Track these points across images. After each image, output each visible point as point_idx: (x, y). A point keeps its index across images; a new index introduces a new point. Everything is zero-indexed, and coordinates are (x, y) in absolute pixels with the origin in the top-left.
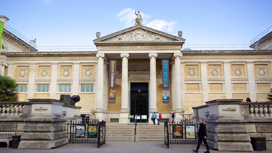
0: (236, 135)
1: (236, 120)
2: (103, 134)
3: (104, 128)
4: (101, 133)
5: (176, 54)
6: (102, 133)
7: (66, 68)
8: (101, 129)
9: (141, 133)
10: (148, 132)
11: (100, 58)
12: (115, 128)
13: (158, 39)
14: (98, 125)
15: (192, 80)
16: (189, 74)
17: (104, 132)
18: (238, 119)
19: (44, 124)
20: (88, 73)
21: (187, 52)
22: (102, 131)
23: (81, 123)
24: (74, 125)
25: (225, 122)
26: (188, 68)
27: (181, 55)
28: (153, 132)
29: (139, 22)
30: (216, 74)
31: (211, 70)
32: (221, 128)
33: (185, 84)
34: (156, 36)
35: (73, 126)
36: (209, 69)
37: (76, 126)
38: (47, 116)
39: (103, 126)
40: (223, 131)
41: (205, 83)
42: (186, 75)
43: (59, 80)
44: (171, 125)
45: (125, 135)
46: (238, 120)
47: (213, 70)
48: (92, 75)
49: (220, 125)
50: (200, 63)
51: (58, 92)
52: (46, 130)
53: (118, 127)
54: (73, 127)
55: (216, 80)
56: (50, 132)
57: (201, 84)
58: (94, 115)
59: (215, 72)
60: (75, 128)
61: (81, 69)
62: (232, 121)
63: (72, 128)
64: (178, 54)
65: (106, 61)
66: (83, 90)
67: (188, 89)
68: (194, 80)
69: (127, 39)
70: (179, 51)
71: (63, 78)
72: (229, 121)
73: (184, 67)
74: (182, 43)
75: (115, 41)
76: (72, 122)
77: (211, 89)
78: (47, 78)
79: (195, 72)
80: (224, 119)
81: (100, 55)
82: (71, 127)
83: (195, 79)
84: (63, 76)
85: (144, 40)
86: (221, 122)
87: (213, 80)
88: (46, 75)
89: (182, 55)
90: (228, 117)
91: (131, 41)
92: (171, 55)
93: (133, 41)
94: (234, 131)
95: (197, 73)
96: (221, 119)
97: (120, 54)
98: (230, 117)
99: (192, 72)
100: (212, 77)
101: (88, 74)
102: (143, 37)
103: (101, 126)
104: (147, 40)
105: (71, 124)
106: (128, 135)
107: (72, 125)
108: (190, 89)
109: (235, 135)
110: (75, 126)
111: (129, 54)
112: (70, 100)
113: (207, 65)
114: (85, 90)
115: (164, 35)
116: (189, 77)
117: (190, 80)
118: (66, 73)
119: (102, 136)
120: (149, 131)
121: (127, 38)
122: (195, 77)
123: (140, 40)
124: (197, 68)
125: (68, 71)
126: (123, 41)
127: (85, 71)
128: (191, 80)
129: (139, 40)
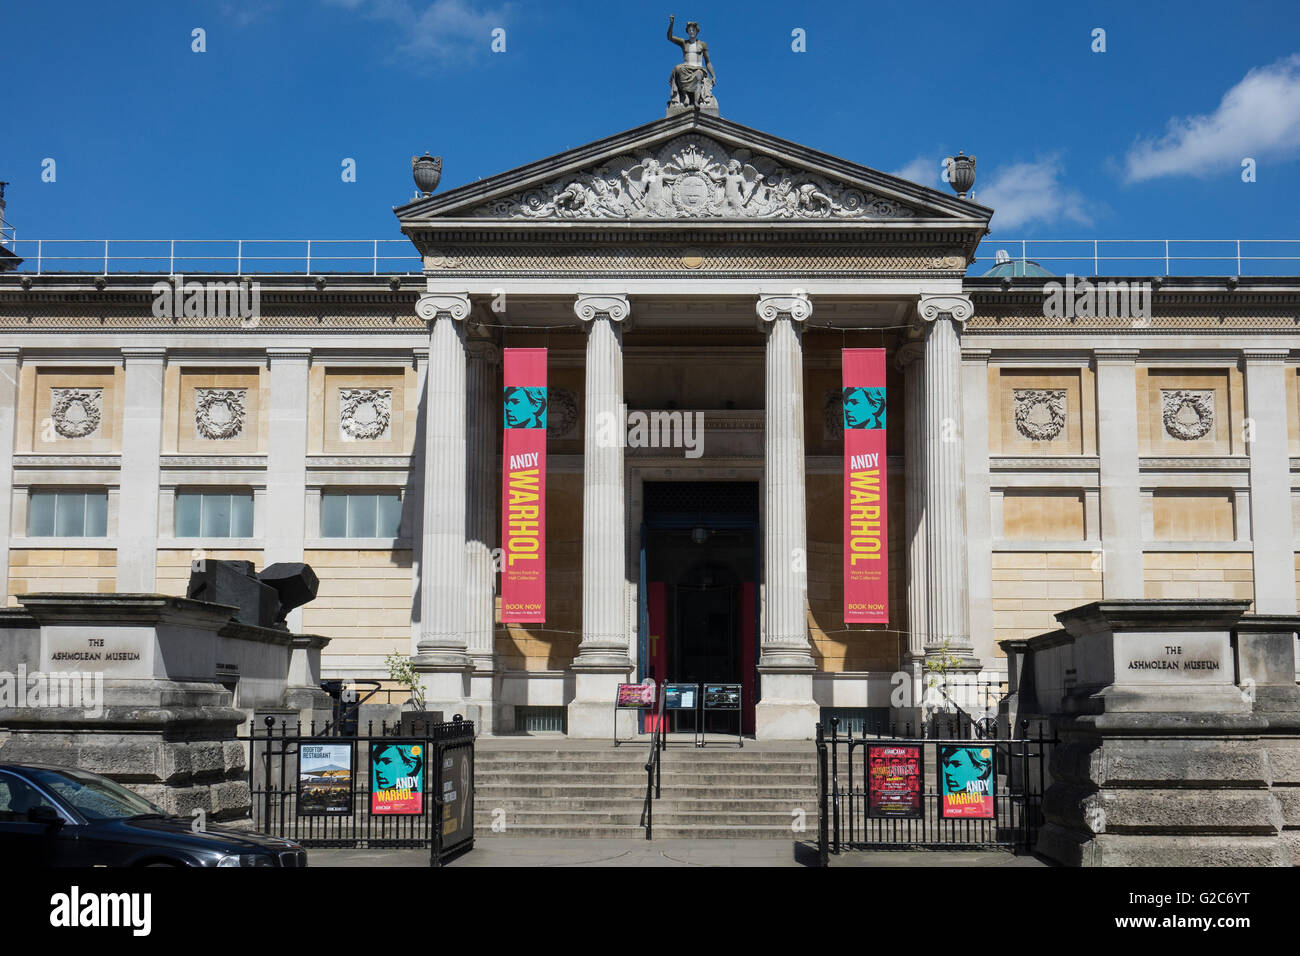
0: (1205, 799)
1: (1204, 716)
2: (459, 795)
3: (465, 759)
4: (447, 786)
5: (934, 303)
6: (457, 787)
7: (218, 381)
8: (448, 763)
9: (689, 792)
10: (733, 787)
11: (444, 327)
12: (534, 760)
13: (818, 204)
14: (429, 740)
15: (1042, 464)
16: (1024, 431)
17: (465, 783)
18: (1219, 709)
19: (116, 738)
20: (366, 412)
21: (1006, 285)
22: (455, 776)
23: (331, 731)
24: (287, 741)
25: (1145, 725)
26: (1017, 390)
27: (965, 309)
28: (759, 783)
29: (692, 95)
30: (1194, 431)
31: (1163, 405)
32: (1125, 761)
33: (994, 489)
34: (806, 188)
35: (285, 746)
36: (1153, 399)
37: (298, 752)
38: (133, 691)
39: (459, 746)
40: (1130, 777)
41: (1123, 484)
42: (1005, 432)
43: (177, 462)
44: (859, 742)
45: (593, 805)
46: (1218, 717)
47: (1177, 401)
48: (388, 430)
49: (1119, 743)
50: (1092, 357)
51: (169, 539)
52: (131, 772)
53: (554, 759)
54: (284, 753)
55: (1191, 465)
56: (151, 779)
57: (1098, 490)
58: (408, 687)
59: (1188, 415)
60: (291, 759)
61: (319, 391)
62: (1183, 723)
63: (276, 761)
64: (945, 305)
65: (485, 339)
66: (333, 528)
67: (1011, 525)
68: (1055, 464)
69: (615, 203)
70: (955, 286)
71: (199, 446)
72: (1168, 722)
73: (991, 381)
74: (971, 232)
75: (537, 214)
76: (277, 725)
77: (1159, 526)
78: (95, 445)
79: (1061, 412)
80: (1144, 707)
81: (444, 304)
82: (269, 754)
83: (1062, 464)
84: (200, 437)
85: (727, 212)
86: (1122, 726)
87: (1177, 464)
88: (89, 430)
89: (968, 309)
90: (1163, 698)
91: (642, 214)
92: (902, 307)
93: (654, 217)
94: (1190, 777)
95: (1073, 419)
96: (1125, 708)
97: (574, 298)
98: (1174, 699)
99: (1039, 416)
100: (1169, 447)
101: (365, 421)
102: (720, 192)
103: (449, 747)
104: (743, 214)
105: (269, 739)
106: (609, 804)
107: (276, 746)
108: (1029, 522)
109: (1195, 796)
110: (293, 747)
111: (633, 299)
112: (256, 593)
113: (1139, 373)
114: (349, 526)
115: (853, 179)
116: (1023, 447)
117: (1027, 464)
118: (219, 415)
119: (456, 805)
120: (739, 779)
121: (612, 195)
122: (1061, 448)
123: (696, 210)
124: (1073, 393)
125: (230, 400)
126: (589, 217)
127: (345, 405)
128: (1033, 463)
129: (694, 209)
